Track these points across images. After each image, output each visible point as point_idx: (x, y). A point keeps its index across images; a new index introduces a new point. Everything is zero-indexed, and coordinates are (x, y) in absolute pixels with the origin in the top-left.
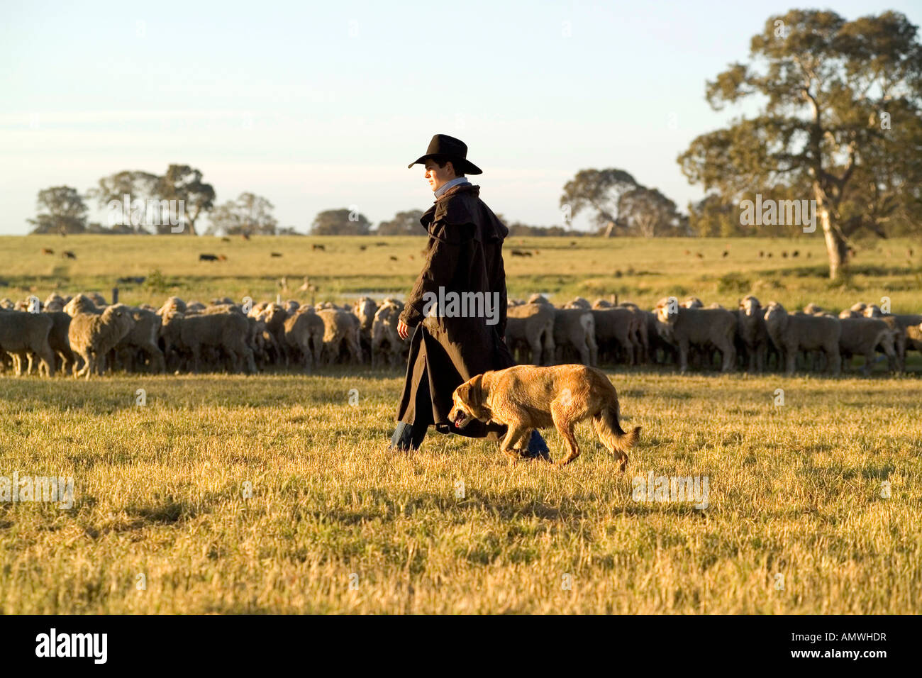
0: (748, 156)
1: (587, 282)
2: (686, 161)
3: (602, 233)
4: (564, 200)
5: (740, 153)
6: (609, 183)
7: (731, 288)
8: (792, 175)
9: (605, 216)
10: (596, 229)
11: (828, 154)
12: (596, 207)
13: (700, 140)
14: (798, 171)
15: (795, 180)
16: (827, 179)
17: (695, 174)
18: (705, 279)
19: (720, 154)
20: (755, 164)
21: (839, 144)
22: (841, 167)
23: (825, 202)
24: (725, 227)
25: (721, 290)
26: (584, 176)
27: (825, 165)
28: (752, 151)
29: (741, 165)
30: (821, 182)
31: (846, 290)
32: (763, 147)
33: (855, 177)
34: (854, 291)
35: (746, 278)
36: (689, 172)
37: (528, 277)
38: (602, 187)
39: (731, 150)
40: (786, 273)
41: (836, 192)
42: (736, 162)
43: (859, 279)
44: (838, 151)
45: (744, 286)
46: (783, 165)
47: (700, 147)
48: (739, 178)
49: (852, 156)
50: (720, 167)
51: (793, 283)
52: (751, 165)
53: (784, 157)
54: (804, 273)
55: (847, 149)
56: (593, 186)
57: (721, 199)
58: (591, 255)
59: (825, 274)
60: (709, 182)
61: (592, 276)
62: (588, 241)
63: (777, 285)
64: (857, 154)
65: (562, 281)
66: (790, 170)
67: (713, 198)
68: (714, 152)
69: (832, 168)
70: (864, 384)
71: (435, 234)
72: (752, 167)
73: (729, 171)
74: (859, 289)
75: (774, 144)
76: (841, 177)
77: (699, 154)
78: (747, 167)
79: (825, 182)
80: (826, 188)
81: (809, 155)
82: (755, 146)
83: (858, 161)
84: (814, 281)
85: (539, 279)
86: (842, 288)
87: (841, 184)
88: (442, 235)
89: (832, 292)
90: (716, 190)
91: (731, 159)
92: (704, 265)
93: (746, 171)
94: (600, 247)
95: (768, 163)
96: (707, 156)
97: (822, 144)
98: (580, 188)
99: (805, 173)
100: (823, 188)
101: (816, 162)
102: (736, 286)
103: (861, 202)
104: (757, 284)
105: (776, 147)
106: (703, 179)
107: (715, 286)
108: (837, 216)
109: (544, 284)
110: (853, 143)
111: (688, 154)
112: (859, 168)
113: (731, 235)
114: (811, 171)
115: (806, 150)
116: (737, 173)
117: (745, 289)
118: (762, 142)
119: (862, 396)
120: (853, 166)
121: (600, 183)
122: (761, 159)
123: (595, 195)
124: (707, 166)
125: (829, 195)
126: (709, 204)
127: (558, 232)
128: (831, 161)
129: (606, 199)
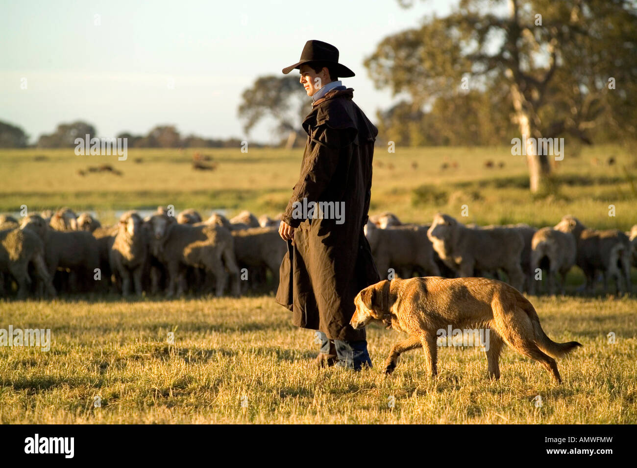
0: (440, 58)
1: (267, 197)
2: (373, 65)
3: (283, 144)
4: (242, 109)
5: (432, 55)
6: (290, 90)
7: (426, 201)
8: (488, 78)
9: (286, 126)
10: (276, 140)
11: (527, 54)
12: (276, 116)
13: (387, 41)
14: (494, 73)
15: (491, 82)
16: (525, 81)
17: (382, 77)
18: (395, 192)
19: (409, 56)
20: (448, 66)
21: (539, 43)
22: (542, 70)
23: (524, 107)
24: (415, 135)
25: (416, 204)
26: (263, 83)
27: (524, 66)
28: (444, 52)
29: (433, 68)
30: (519, 84)
31: (553, 202)
32: (456, 48)
33: (556, 78)
34: (562, 202)
35: (442, 189)
36: (375, 75)
37: (203, 193)
38: (283, 94)
39: (421, 51)
40: (484, 184)
41: (536, 95)
42: (427, 65)
43: (566, 190)
44: (538, 50)
45: (440, 198)
46: (478, 67)
47: (388, 49)
48: (430, 82)
49: (554, 56)
50: (410, 70)
51: (491, 194)
52: (443, 67)
53: (479, 57)
54: (502, 184)
55: (547, 48)
56: (273, 94)
57: (410, 106)
58: (272, 168)
59: (525, 184)
60: (398, 87)
61: (273, 191)
62: (269, 153)
63: (476, 197)
64: (559, 54)
65: (241, 197)
66: (485, 72)
67: (402, 105)
68: (403, 53)
69: (532, 69)
70: (589, 307)
71: (316, 138)
72: (445, 71)
73: (421, 74)
74: (568, 200)
75: (468, 44)
76: (541, 78)
77: (387, 57)
78: (440, 69)
79: (524, 85)
80: (526, 92)
81: (507, 55)
82: (448, 45)
83: (560, 61)
84: (514, 193)
85: (215, 194)
86: (550, 199)
87: (542, 87)
88: (323, 139)
89: (538, 204)
90: (405, 96)
91: (421, 61)
92: (395, 177)
93: (438, 74)
94: (281, 160)
95: (462, 65)
96: (396, 58)
97: (520, 43)
98: (259, 96)
99: (502, 75)
100: (523, 91)
101: (514, 63)
102: (431, 198)
103: (564, 106)
104: (454, 196)
105: (470, 47)
106: (391, 82)
107: (408, 199)
108: (538, 121)
109: (222, 201)
110: (555, 41)
111: (375, 57)
112: (562, 69)
113: (422, 145)
114: (509, 73)
115: (503, 49)
116: (428, 76)
117: (441, 201)
118: (454, 41)
119: (592, 323)
120: (554, 67)
121: (279, 90)
122: (454, 61)
123: (276, 103)
124: (395, 69)
125: (528, 98)
126: (399, 111)
127: (235, 144)
128: (531, 62)
129: (287, 108)
